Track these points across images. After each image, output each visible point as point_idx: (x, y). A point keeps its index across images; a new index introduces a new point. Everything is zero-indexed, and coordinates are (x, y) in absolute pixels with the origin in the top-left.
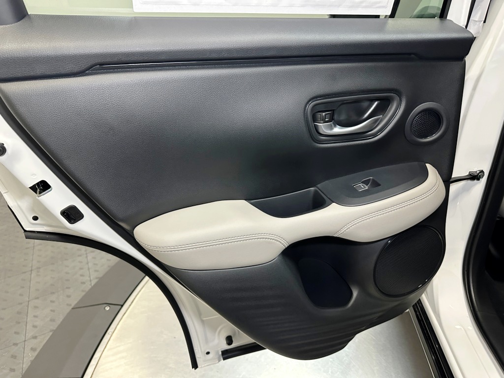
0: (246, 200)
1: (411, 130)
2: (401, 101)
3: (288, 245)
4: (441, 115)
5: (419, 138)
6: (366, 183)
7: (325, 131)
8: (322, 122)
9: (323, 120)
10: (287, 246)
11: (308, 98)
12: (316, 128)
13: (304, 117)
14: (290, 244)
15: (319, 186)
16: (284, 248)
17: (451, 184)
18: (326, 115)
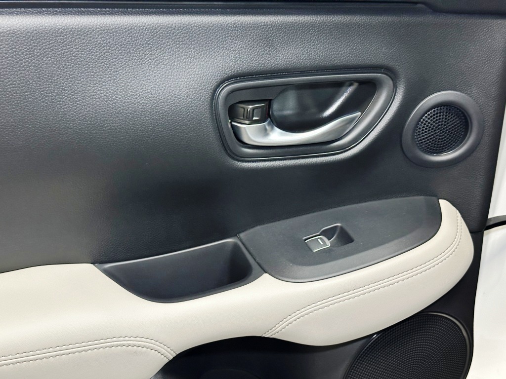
0: (92, 264)
1: (413, 138)
2: (395, 87)
3: (175, 355)
4: (469, 116)
5: (427, 154)
6: (328, 234)
7: (252, 138)
8: (247, 122)
9: (248, 119)
10: (171, 358)
11: (219, 78)
12: (236, 133)
13: (212, 114)
14: (178, 353)
15: (242, 235)
16: (167, 361)
17: (485, 232)
18: (253, 109)
